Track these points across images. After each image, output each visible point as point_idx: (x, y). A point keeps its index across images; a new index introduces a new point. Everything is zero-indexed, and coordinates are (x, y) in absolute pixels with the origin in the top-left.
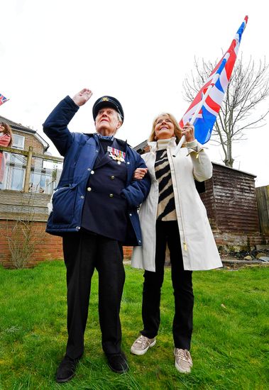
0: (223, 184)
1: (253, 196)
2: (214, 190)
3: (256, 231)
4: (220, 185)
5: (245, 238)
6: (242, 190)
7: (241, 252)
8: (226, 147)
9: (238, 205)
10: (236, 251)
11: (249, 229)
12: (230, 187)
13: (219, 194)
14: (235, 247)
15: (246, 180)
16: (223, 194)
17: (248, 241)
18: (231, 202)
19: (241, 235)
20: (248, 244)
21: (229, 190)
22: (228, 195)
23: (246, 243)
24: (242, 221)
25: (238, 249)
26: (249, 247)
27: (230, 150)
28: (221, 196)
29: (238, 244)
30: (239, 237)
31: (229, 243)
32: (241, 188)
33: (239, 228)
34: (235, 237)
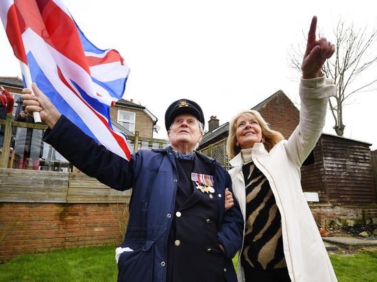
0: (334, 155)
1: (367, 165)
2: (325, 161)
3: (371, 203)
4: (330, 156)
5: (360, 211)
6: (356, 160)
7: (355, 226)
8: (335, 112)
9: (352, 176)
10: (349, 225)
11: (364, 201)
12: (342, 157)
13: (330, 166)
14: (348, 221)
15: (359, 149)
16: (335, 166)
17: (363, 214)
18: (344, 174)
19: (354, 208)
20: (363, 217)
21: (341, 161)
22: (339, 166)
23: (360, 216)
24: (355, 193)
25: (351, 223)
26: (364, 219)
27: (341, 116)
28: (332, 168)
29: (352, 217)
30: (352, 210)
31: (342, 217)
32: (354, 158)
33: (352, 200)
34: (348, 210)
